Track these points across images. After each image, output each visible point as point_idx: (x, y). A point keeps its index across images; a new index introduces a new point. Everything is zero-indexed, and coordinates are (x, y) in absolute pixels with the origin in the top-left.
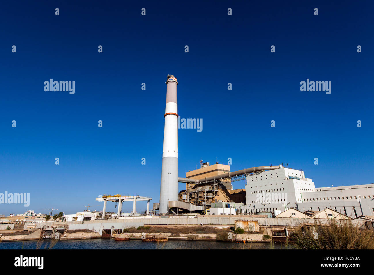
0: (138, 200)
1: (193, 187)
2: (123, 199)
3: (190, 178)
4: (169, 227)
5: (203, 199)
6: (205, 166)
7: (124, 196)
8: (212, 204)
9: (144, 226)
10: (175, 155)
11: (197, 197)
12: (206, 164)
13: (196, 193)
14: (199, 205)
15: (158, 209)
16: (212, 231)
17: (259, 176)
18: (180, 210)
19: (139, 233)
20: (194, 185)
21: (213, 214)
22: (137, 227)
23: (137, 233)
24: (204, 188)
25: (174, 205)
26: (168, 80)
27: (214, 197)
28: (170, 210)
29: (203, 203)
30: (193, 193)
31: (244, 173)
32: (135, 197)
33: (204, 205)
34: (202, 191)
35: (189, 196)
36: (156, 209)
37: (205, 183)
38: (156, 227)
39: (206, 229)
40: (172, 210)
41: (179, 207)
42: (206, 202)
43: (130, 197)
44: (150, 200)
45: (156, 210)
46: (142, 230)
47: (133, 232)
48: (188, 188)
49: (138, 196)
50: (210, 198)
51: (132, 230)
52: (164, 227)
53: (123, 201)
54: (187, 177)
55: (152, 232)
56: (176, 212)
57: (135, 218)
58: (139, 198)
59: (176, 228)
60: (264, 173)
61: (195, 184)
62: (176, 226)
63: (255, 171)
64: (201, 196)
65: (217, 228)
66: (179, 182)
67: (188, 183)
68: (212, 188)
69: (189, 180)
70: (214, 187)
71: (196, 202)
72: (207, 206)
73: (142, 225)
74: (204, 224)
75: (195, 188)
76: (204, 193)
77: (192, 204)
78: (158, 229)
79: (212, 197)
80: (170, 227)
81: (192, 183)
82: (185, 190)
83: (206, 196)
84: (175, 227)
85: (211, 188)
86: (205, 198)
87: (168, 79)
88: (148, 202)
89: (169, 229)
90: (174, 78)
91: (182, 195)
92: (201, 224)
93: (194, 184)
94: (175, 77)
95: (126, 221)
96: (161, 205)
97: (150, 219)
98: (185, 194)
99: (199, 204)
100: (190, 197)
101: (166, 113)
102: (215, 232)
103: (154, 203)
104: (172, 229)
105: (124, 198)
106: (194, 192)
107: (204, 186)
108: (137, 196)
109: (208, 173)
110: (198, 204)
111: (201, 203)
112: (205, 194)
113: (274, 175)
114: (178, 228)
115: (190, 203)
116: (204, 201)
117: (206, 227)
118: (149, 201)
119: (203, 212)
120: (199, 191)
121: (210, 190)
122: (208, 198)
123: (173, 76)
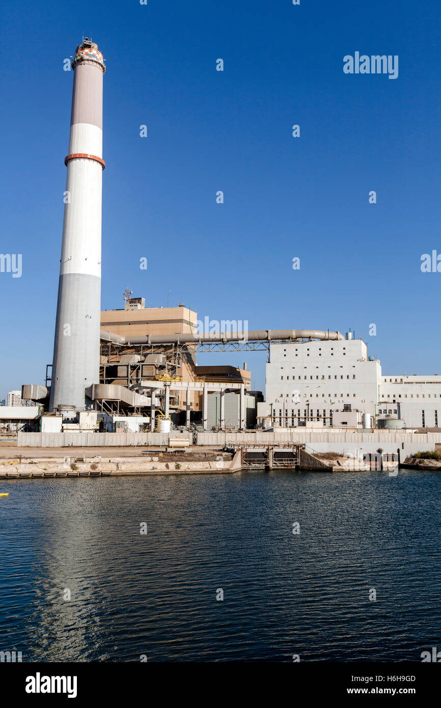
6: (138, 306)
17: (302, 347)
28: (104, 405)
30: (119, 365)
31: (267, 338)
40: (107, 405)
41: (121, 399)
60: (314, 345)
63: (294, 337)
113: (338, 351)
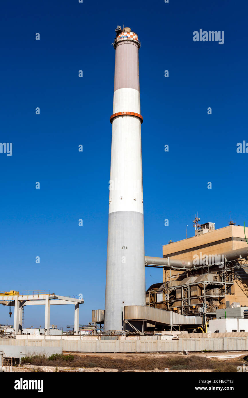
0: (53, 302)
1: (179, 276)
2: (24, 301)
3: (171, 257)
4: (114, 357)
5: (199, 301)
6: (205, 231)
7: (25, 294)
8: (218, 313)
9: (62, 355)
10: (138, 207)
11: (186, 298)
12: (206, 225)
13: (185, 290)
14: (190, 314)
15: (102, 322)
16: (204, 365)
18: (148, 325)
19: (52, 366)
20: (179, 273)
21: (216, 332)
22: (48, 355)
23: (47, 366)
24: (202, 277)
25: (136, 315)
26: (118, 39)
27: (223, 298)
28: (127, 324)
29: (200, 309)
30: (178, 288)
32: (47, 297)
33: (202, 315)
34: (197, 285)
35: (170, 295)
36: (97, 323)
37: (204, 267)
38: (87, 356)
39: (191, 361)
40: (130, 325)
41: (146, 318)
42: (205, 308)
43: (36, 297)
44: (79, 303)
45: (99, 325)
46: (58, 361)
47: (40, 364)
48: (167, 280)
49: (53, 296)
50: (216, 300)
51: (39, 360)
52: (105, 358)
53: (25, 304)
54: (166, 256)
55: (78, 366)
56: (140, 329)
57: (48, 338)
58: (56, 298)
59: (129, 359)
61: (184, 270)
62: (131, 356)
64: (196, 296)
65: (215, 358)
66: (146, 266)
67: (167, 268)
68: (220, 277)
69: (169, 261)
70: (224, 277)
71: (185, 309)
72: (208, 315)
73: (60, 353)
74: (190, 352)
75: (182, 280)
76: (202, 289)
77: (176, 312)
78: (91, 360)
79: (218, 296)
80: (117, 358)
81: (176, 267)
82: (162, 284)
83: (205, 296)
84: (127, 358)
85: (218, 278)
86: (204, 300)
87: (118, 35)
88: (75, 309)
89: (115, 361)
90: (132, 34)
91: (153, 295)
92: (184, 352)
93: (181, 270)
94: (132, 30)
95: (30, 344)
96: (108, 314)
97: (77, 341)
98: (159, 292)
99: (191, 312)
100: (172, 297)
101: (114, 113)
102: (210, 366)
103: (94, 311)
104: (121, 361)
105: (25, 298)
106: (181, 288)
107: (202, 275)
108: (51, 296)
109: (214, 245)
110: (189, 312)
111: (196, 309)
112: (204, 291)
114: (134, 360)
115: (172, 309)
116: (202, 306)
117: (193, 357)
118: (77, 306)
119: (199, 328)
120: (191, 286)
121: (216, 282)
122: (209, 299)
123: (128, 29)
